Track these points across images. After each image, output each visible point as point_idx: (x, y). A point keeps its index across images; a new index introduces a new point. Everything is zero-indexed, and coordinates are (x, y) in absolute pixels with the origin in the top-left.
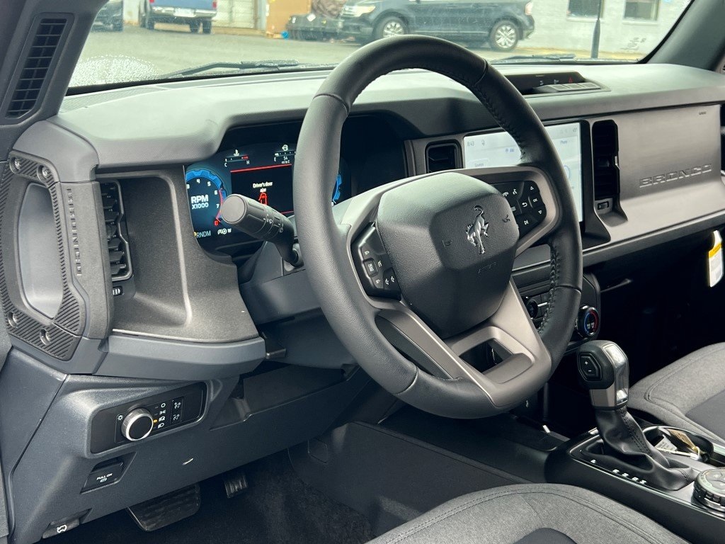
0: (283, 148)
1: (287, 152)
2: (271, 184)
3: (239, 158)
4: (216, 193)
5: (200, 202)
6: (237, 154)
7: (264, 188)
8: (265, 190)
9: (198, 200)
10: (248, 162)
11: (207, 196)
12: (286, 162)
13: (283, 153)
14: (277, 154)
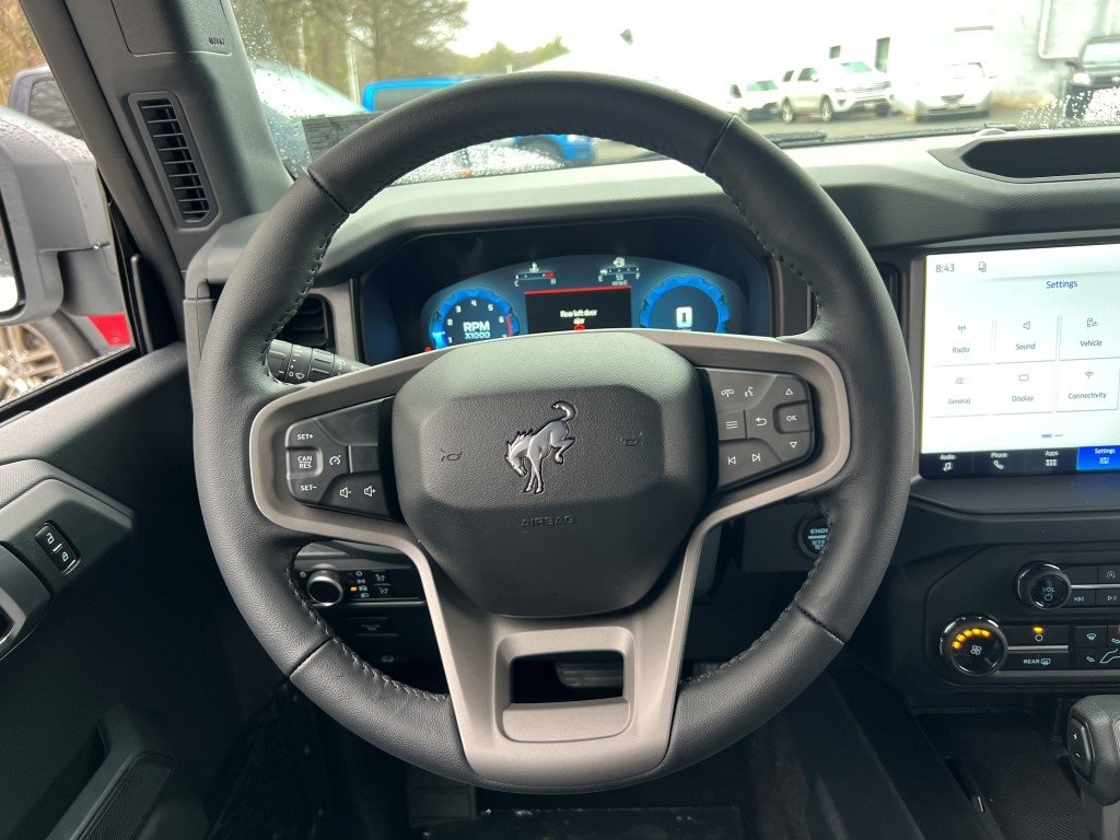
0: (615, 263)
1: (623, 269)
2: (594, 313)
3: (540, 275)
4: (501, 320)
5: (478, 330)
6: (534, 269)
7: (581, 317)
8: (582, 321)
9: (474, 328)
10: (553, 281)
11: (487, 323)
12: (621, 283)
13: (615, 270)
14: (604, 272)
